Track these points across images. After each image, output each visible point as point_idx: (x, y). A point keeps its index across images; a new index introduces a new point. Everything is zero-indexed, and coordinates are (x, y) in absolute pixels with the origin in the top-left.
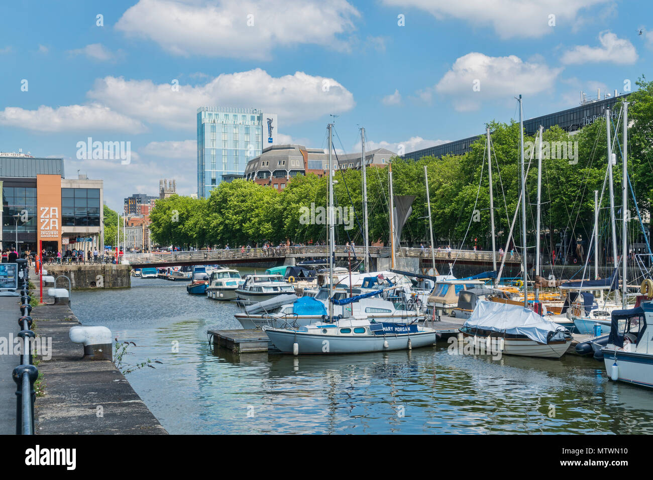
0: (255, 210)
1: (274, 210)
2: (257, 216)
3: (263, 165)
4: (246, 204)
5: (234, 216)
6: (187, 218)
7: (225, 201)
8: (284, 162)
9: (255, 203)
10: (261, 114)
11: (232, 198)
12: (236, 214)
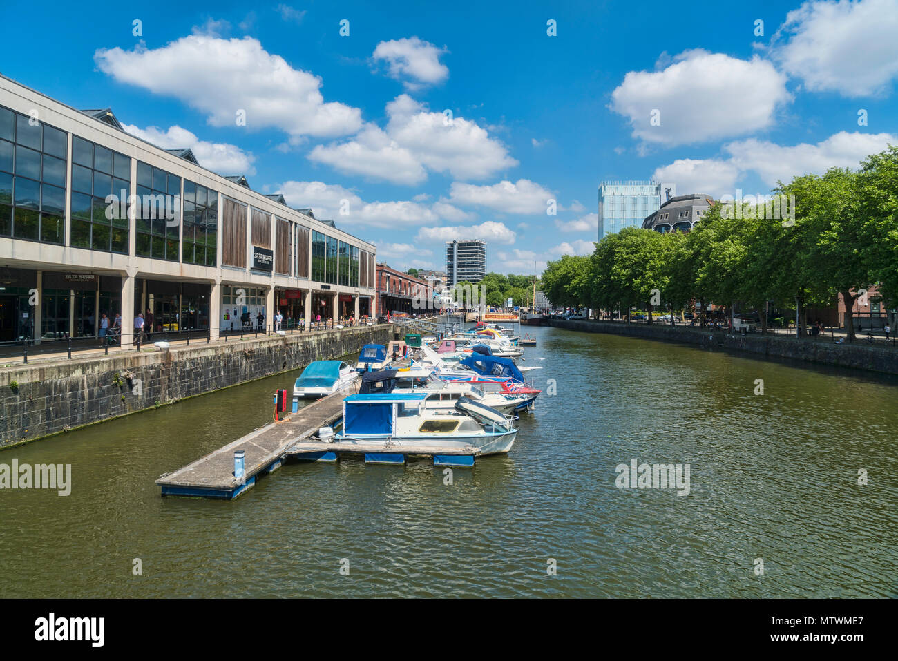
0: (650, 261)
1: (679, 256)
2: (652, 268)
3: (662, 218)
4: (638, 255)
5: (623, 271)
6: (573, 277)
7: (612, 253)
8: (687, 213)
9: (650, 253)
10: (660, 185)
11: (621, 249)
12: (625, 268)
